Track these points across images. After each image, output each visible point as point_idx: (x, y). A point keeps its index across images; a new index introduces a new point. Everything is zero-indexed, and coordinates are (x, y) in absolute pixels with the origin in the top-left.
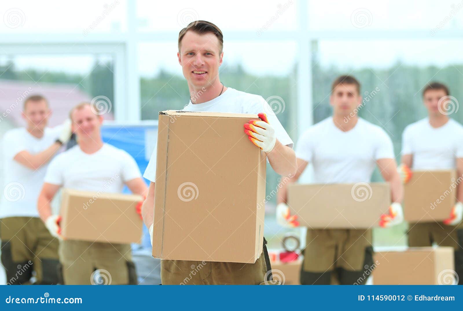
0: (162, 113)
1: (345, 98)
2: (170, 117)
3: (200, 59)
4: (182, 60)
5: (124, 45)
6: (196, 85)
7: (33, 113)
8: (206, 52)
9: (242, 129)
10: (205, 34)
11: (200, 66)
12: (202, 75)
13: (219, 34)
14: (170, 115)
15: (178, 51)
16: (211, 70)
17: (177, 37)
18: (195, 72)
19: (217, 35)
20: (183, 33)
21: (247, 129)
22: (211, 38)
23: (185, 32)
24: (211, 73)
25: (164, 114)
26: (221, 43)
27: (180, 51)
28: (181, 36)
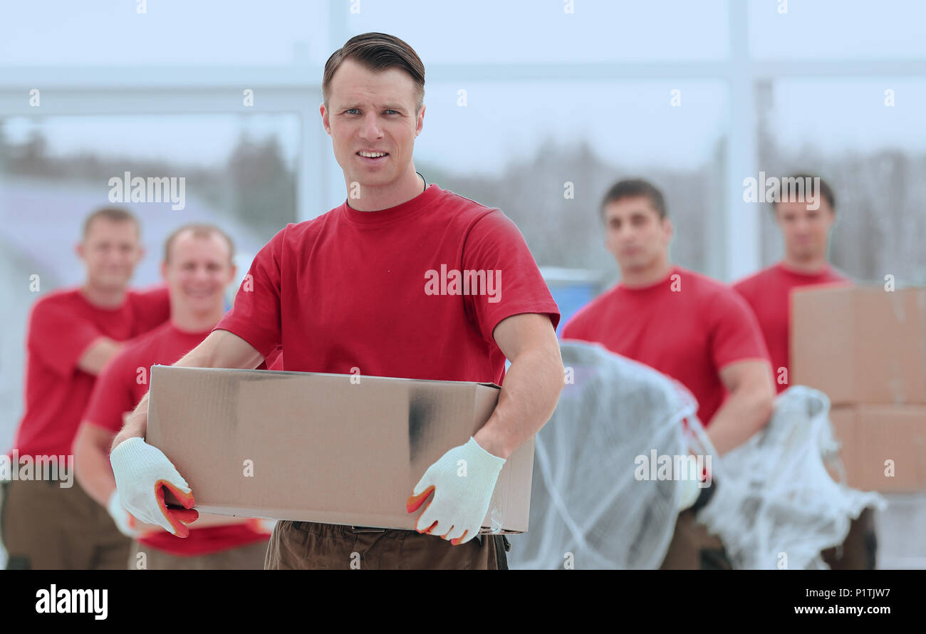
3: (373, 125)
4: (332, 124)
8: (386, 108)
11: (373, 139)
12: (378, 160)
16: (398, 149)
18: (361, 154)
19: (411, 74)
20: (335, 64)
23: (338, 61)
24: (397, 157)
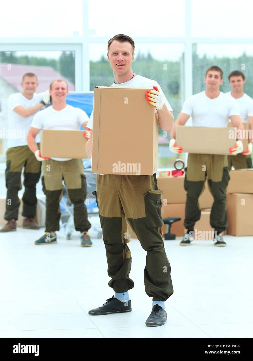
0: (96, 87)
1: (213, 78)
2: (102, 89)
3: (121, 57)
4: (110, 58)
5: (81, 44)
6: (118, 72)
7: (28, 83)
8: (124, 53)
9: (143, 96)
10: (124, 42)
11: (121, 61)
12: (122, 66)
13: (132, 42)
14: (101, 88)
15: (108, 52)
16: (127, 63)
17: (107, 44)
18: (118, 65)
19: (131, 43)
20: (111, 42)
21: (147, 96)
22: (127, 45)
23: (112, 41)
24: (127, 66)
25: (98, 87)
26: (133, 48)
27: (109, 52)
28: (109, 43)
